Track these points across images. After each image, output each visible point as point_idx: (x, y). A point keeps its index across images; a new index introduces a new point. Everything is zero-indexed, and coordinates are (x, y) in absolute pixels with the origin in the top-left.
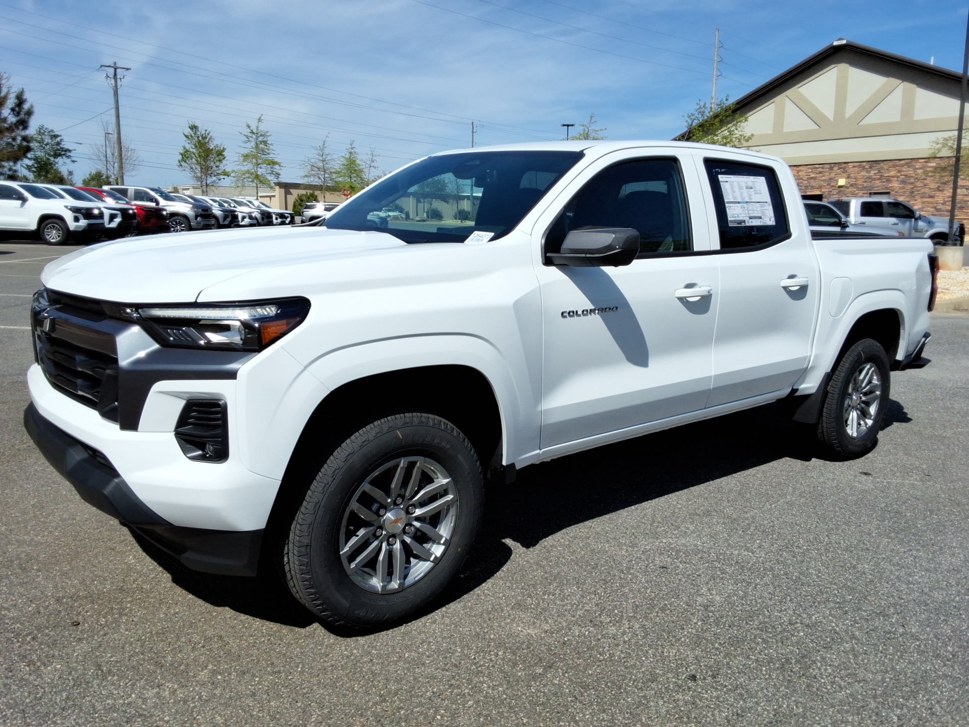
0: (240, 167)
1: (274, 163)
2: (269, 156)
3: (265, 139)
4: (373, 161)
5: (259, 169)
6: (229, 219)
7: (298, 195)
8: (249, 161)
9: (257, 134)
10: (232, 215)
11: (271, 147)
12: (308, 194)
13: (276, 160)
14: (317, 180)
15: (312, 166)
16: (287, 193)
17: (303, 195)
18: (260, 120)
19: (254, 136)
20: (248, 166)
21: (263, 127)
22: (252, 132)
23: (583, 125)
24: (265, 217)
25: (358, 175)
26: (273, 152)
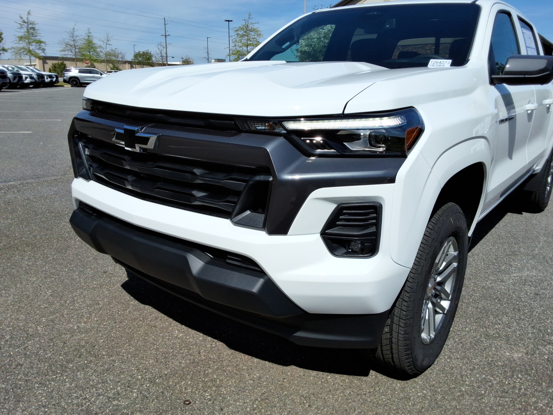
0: (17, 45)
1: (41, 42)
2: (36, 37)
3: (33, 27)
4: (108, 41)
5: (30, 46)
6: (17, 79)
7: (53, 64)
8: (23, 41)
9: (28, 23)
10: (19, 76)
11: (38, 32)
12: (60, 63)
13: (42, 40)
14: (70, 53)
15: (66, 44)
16: (44, 63)
17: (56, 64)
18: (29, 13)
19: (26, 24)
20: (22, 44)
21: (31, 19)
22: (24, 22)
23: (244, 20)
24: (40, 78)
25: (94, 50)
26: (40, 35)
